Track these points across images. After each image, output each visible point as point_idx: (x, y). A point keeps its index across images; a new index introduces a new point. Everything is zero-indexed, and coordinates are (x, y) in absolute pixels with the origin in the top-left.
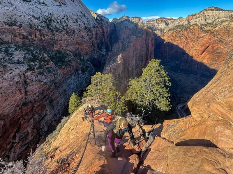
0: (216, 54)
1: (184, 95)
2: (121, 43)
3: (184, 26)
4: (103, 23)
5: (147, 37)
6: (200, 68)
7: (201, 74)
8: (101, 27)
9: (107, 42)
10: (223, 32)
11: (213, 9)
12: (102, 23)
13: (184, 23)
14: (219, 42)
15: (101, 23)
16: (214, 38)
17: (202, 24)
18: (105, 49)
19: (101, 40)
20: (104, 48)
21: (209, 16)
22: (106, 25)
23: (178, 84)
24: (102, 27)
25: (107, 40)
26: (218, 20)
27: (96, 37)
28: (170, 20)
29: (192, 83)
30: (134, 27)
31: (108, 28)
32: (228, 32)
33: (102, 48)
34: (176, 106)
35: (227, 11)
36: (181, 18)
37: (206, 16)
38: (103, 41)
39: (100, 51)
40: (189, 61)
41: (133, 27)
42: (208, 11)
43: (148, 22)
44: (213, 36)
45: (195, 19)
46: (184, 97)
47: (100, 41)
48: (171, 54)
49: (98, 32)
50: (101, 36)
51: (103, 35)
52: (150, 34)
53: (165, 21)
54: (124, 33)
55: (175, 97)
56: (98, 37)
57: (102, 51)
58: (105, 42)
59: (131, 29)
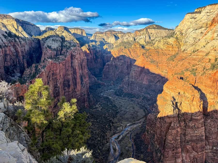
0: (151, 75)
1: (122, 123)
2: (34, 68)
3: (130, 43)
4: (17, 40)
5: (72, 59)
6: (142, 90)
7: (143, 97)
8: (14, 46)
9: (24, 64)
10: (154, 53)
11: (155, 27)
12: (15, 41)
13: (130, 40)
14: (151, 63)
15: (13, 41)
16: (147, 59)
17: (147, 41)
18: (20, 73)
19: (14, 62)
20: (18, 72)
21: (152, 33)
22: (23, 42)
23: (119, 110)
24: (16, 46)
25: (23, 61)
26: (156, 39)
27: (5, 59)
28: (120, 34)
29: (134, 108)
30: (59, 47)
31: (26, 46)
32: (158, 53)
33: (14, 72)
34: (110, 138)
35: (167, 29)
36: (130, 33)
37: (150, 33)
38: (16, 63)
39: (10, 77)
40: (130, 83)
41: (57, 47)
42: (151, 28)
43: (96, 35)
44: (145, 57)
45: (140, 36)
46: (121, 126)
47: (11, 62)
48: (117, 75)
49: (8, 52)
50: (13, 57)
51: (17, 56)
52: (76, 56)
53: (114, 35)
54: (45, 55)
55: (111, 127)
56: (8, 58)
57: (14, 76)
58: (20, 64)
59: (54, 49)
